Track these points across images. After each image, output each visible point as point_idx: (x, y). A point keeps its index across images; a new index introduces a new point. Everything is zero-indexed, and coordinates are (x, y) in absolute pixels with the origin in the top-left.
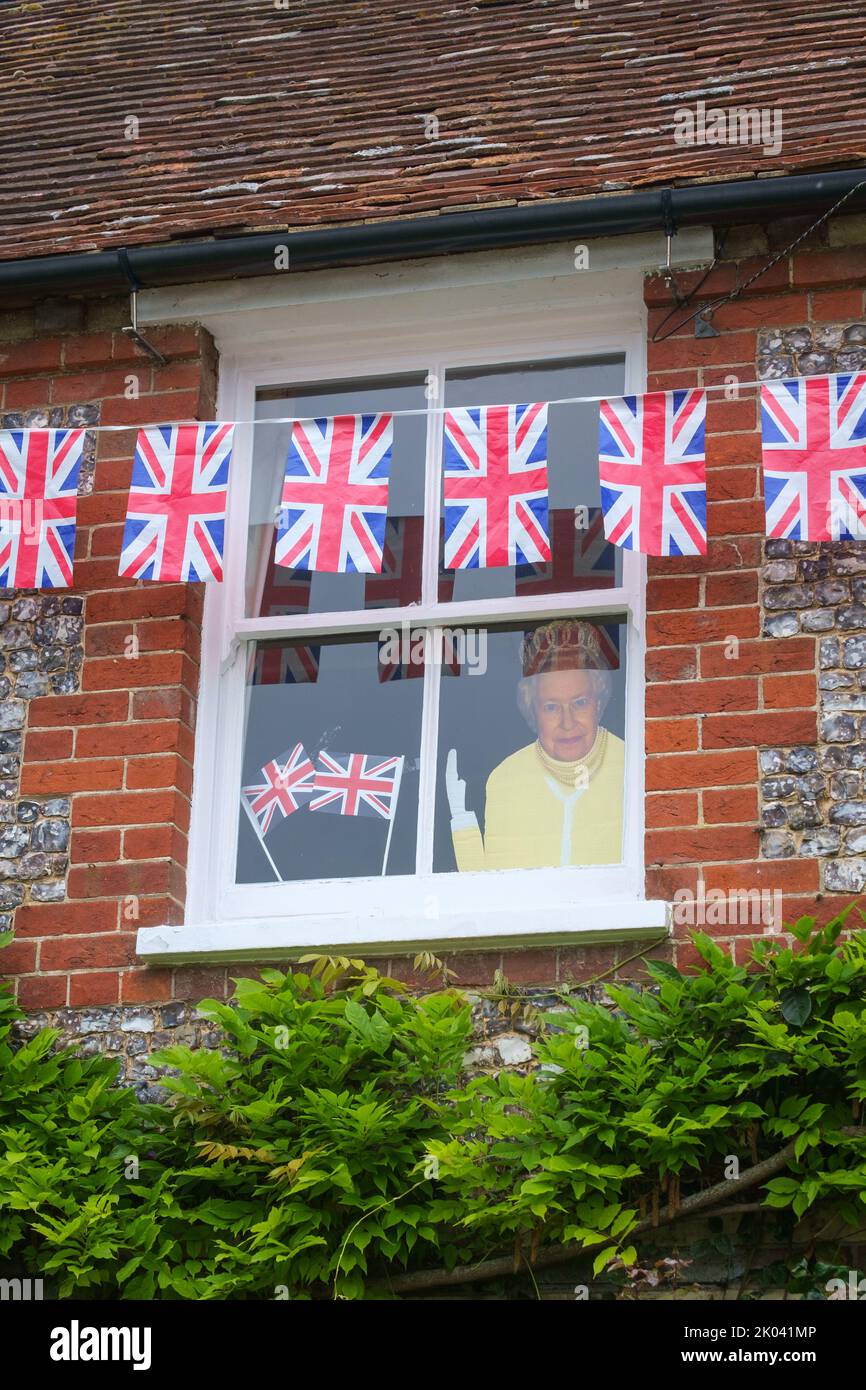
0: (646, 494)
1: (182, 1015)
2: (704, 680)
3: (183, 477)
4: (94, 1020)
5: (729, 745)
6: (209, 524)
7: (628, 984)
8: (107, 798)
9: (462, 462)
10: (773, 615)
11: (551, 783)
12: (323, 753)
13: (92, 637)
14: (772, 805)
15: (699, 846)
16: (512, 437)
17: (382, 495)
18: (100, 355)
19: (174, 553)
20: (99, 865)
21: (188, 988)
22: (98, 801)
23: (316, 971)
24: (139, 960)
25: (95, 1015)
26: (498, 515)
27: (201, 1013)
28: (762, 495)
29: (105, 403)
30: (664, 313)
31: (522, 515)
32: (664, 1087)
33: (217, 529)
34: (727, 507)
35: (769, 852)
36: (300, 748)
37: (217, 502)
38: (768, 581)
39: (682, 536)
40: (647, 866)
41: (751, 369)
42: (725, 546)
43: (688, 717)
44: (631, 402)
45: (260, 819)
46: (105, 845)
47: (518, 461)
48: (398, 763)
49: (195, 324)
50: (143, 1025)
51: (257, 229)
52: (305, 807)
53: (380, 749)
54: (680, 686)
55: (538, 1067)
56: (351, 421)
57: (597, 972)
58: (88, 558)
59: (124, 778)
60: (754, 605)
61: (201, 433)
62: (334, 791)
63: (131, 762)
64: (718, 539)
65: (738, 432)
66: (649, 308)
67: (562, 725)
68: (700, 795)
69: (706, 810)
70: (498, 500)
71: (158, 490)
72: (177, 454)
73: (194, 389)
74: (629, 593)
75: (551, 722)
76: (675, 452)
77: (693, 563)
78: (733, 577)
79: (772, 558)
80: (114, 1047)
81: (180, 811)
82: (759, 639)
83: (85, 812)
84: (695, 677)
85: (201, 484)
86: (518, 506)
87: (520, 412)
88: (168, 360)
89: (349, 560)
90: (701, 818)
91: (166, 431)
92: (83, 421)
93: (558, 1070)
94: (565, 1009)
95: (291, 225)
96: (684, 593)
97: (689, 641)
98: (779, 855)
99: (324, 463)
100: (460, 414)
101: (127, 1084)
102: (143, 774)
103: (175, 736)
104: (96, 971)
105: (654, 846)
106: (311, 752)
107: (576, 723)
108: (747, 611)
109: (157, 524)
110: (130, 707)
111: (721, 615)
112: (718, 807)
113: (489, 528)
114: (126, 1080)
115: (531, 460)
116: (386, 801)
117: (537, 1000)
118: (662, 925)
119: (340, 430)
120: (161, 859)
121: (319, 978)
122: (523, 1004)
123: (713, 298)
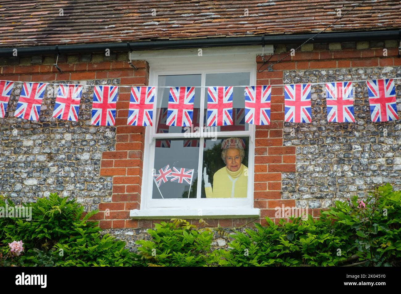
0: (256, 110)
1: (140, 231)
2: (269, 156)
3: (143, 100)
4: (119, 232)
5: (274, 171)
6: (149, 112)
7: (249, 228)
8: (122, 177)
9: (212, 100)
10: (286, 140)
11: (229, 177)
12: (174, 167)
13: (118, 137)
14: (285, 186)
15: (267, 196)
16: (224, 94)
17: (192, 107)
18: (121, 67)
19: (140, 119)
20: (120, 194)
21: (142, 225)
22: (120, 178)
23: (174, 222)
24: (130, 218)
25: (119, 230)
26: (220, 113)
27: (145, 231)
28: (284, 111)
29: (121, 79)
30: (261, 65)
31: (226, 113)
32: (259, 254)
33: (151, 113)
34: (275, 113)
35: (284, 198)
36: (168, 166)
37: (151, 107)
38: (285, 132)
39: (264, 120)
40: (254, 200)
41: (282, 80)
42: (274, 123)
43: (265, 164)
44: (253, 87)
45: (158, 183)
46: (122, 189)
47: (225, 100)
48: (193, 171)
49: (145, 60)
50: (131, 233)
51: (162, 38)
52: (169, 180)
53: (188, 167)
54: (263, 157)
55: (227, 247)
56: (184, 88)
57: (242, 225)
58: (117, 118)
59: (126, 172)
60: (281, 138)
61: (147, 89)
62: (177, 177)
63: (128, 169)
64: (273, 121)
65: (278, 95)
66: (257, 63)
67: (232, 163)
68: (267, 183)
69: (269, 187)
70: (220, 110)
71: (136, 103)
72: (141, 94)
73: (144, 77)
74: (250, 132)
75: (229, 162)
76: (263, 100)
77: (267, 127)
78: (276, 130)
79: (286, 126)
80: (123, 238)
81: (139, 181)
82: (282, 146)
83: (116, 181)
84: (267, 155)
85: (147, 102)
86: (225, 111)
87: (226, 88)
88: (138, 69)
89: (184, 123)
90: (267, 189)
91: (138, 88)
92: (116, 83)
93: (232, 248)
94: (234, 233)
95: (170, 38)
96: (265, 134)
97: (265, 146)
98: (286, 198)
99: (178, 98)
100: (211, 88)
101: (127, 247)
102: (131, 172)
103: (139, 163)
104: (119, 220)
105: (256, 195)
106: (171, 167)
107: (236, 162)
108: (280, 139)
109: (136, 111)
110: (128, 155)
111: (273, 140)
112: (272, 186)
113: (218, 116)
114: (127, 246)
115: (229, 100)
116: (190, 180)
117: (227, 231)
118: (258, 214)
119: (182, 90)
120: (135, 193)
121: (175, 224)
122: (224, 232)
123: (273, 62)
